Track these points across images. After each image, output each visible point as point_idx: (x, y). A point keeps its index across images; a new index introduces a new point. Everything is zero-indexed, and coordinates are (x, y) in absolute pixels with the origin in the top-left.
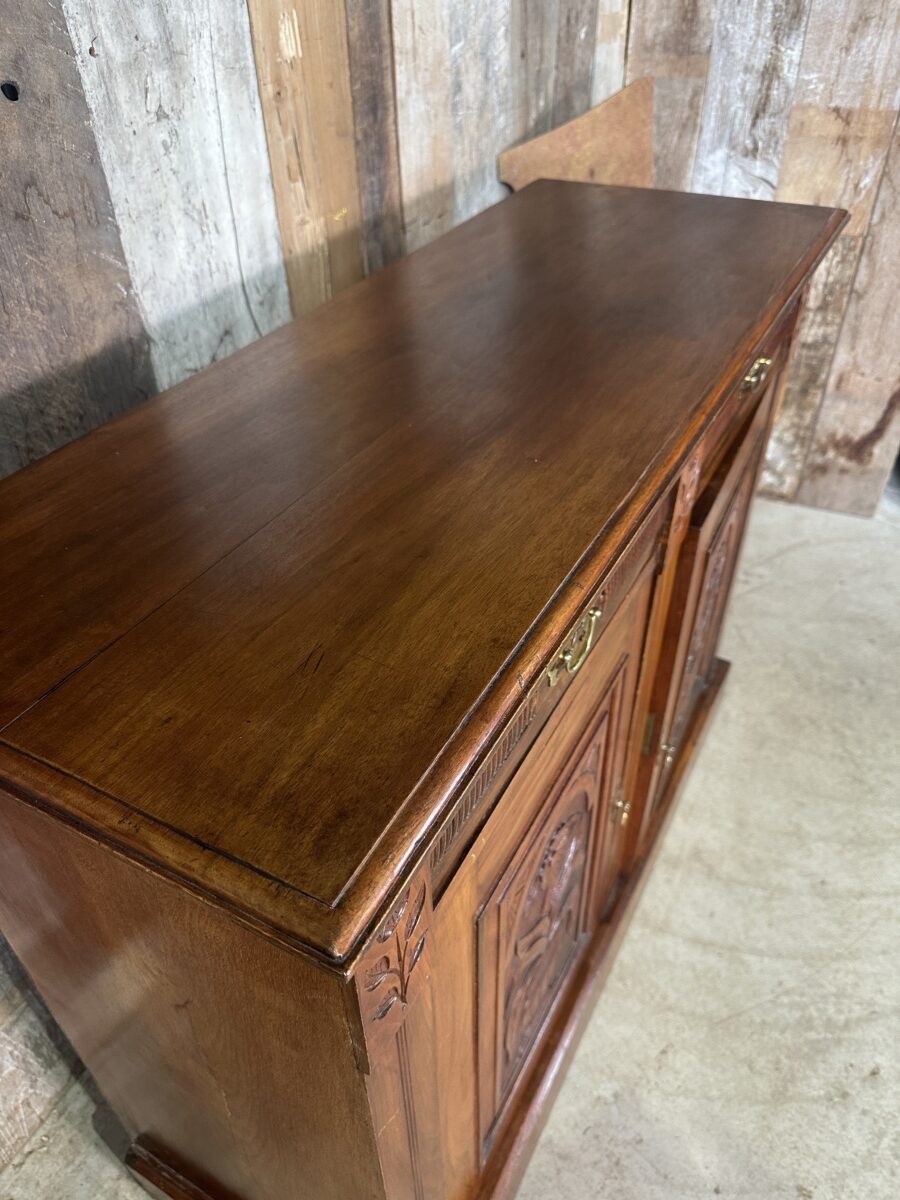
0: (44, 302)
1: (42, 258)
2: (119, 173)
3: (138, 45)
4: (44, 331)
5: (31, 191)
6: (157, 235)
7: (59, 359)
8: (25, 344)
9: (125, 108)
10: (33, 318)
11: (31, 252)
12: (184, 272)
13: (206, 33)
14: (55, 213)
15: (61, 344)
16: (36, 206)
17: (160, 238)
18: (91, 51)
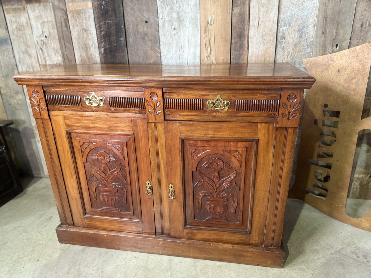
0: (144, 52)
2: (163, 36)
3: (172, 18)
4: (143, 56)
5: (146, 36)
6: (168, 48)
7: (144, 61)
8: (139, 56)
9: (166, 27)
10: (142, 54)
11: (144, 44)
12: (173, 56)
13: (189, 18)
14: (149, 40)
15: (145, 59)
16: (146, 38)
17: (169, 49)
18: (162, 18)
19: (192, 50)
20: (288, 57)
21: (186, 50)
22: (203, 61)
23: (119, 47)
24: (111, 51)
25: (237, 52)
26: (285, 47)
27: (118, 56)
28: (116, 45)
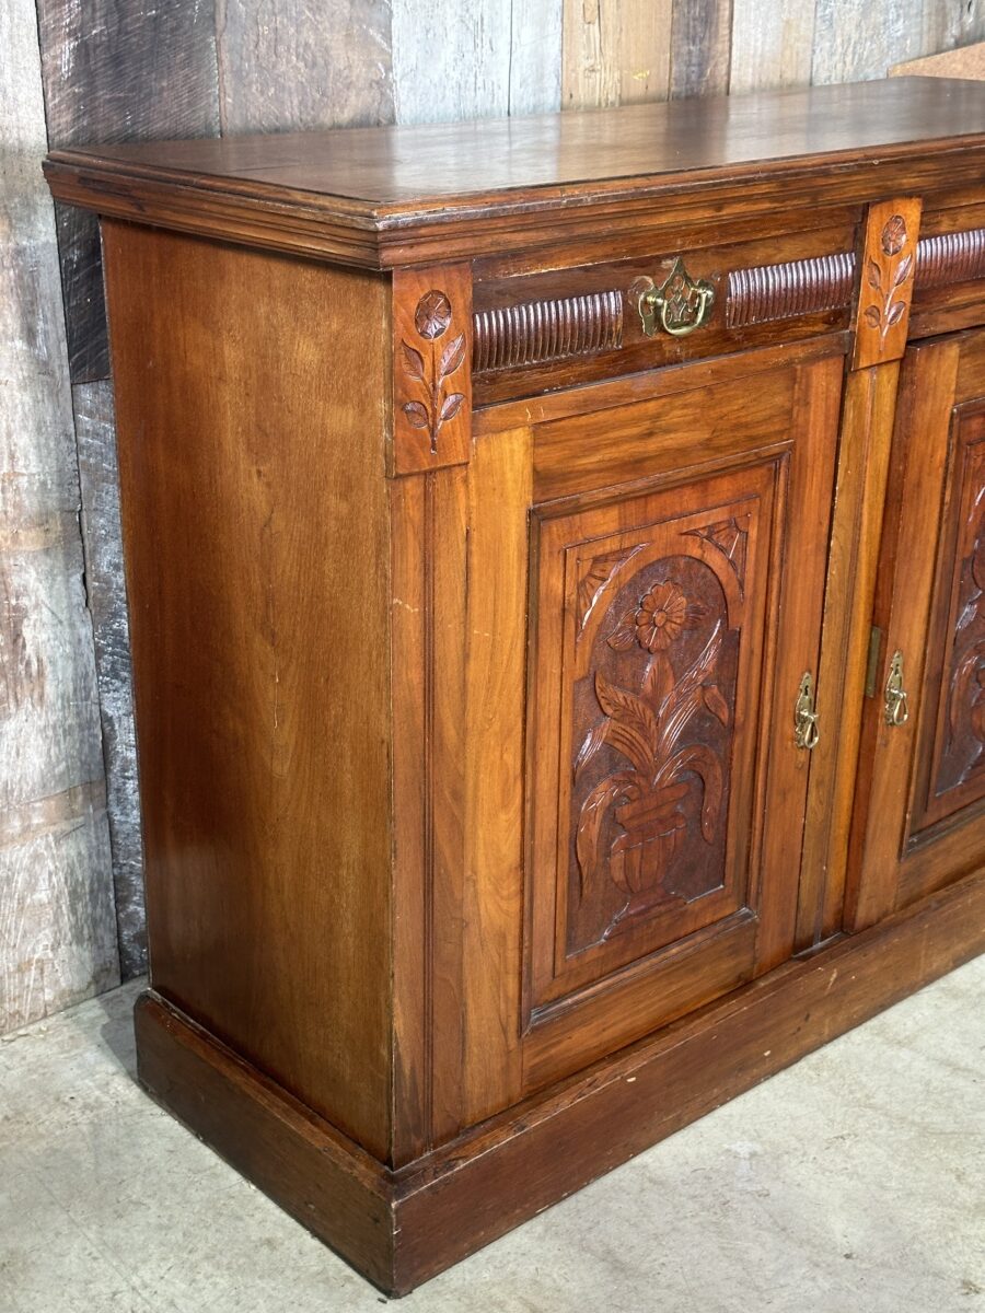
0: (309, 57)
1: (318, 17)
4: (302, 83)
6: (428, 31)
7: (308, 114)
8: (283, 88)
10: (295, 67)
11: (310, 9)
12: (447, 76)
15: (314, 101)
17: (430, 36)
19: (527, 35)
21: (502, 45)
22: (571, 96)
23: (173, 30)
24: (117, 61)
25: (694, 44)
27: (162, 89)
28: (155, 18)
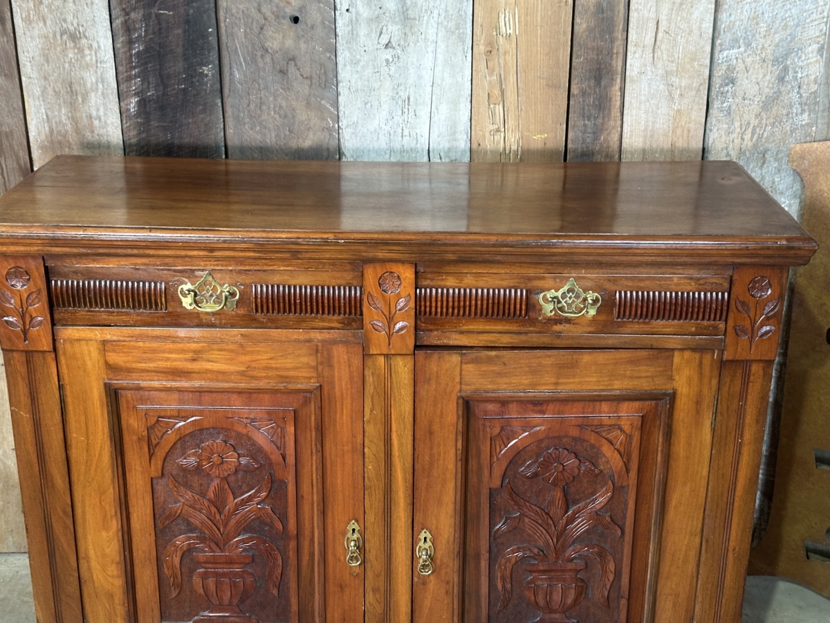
0: (282, 113)
1: (288, 93)
2: (348, 68)
3: (381, 11)
4: (277, 126)
5: (292, 63)
6: (366, 104)
7: (282, 141)
8: (265, 127)
9: (362, 39)
11: (282, 89)
12: (380, 128)
13: (436, 12)
14: (302, 76)
15: (285, 135)
16: (292, 69)
17: (368, 106)
18: (347, 10)
19: (443, 110)
20: (743, 139)
21: (424, 113)
22: (479, 145)
23: (194, 95)
24: (162, 108)
25: (589, 120)
26: (734, 107)
27: (189, 123)
28: (184, 89)
